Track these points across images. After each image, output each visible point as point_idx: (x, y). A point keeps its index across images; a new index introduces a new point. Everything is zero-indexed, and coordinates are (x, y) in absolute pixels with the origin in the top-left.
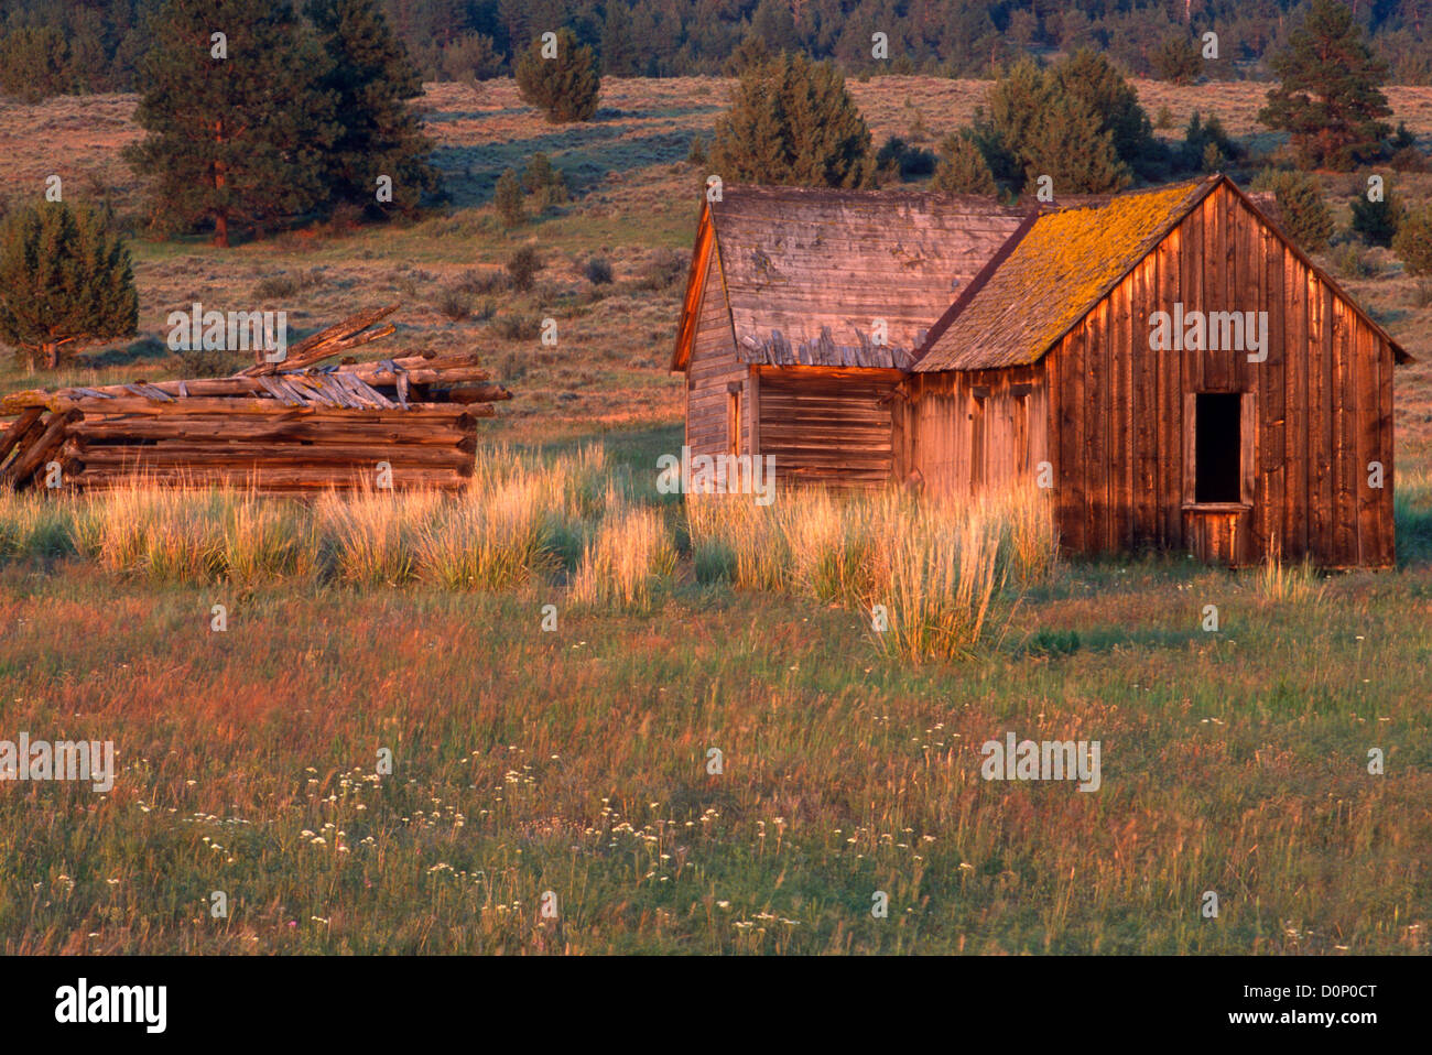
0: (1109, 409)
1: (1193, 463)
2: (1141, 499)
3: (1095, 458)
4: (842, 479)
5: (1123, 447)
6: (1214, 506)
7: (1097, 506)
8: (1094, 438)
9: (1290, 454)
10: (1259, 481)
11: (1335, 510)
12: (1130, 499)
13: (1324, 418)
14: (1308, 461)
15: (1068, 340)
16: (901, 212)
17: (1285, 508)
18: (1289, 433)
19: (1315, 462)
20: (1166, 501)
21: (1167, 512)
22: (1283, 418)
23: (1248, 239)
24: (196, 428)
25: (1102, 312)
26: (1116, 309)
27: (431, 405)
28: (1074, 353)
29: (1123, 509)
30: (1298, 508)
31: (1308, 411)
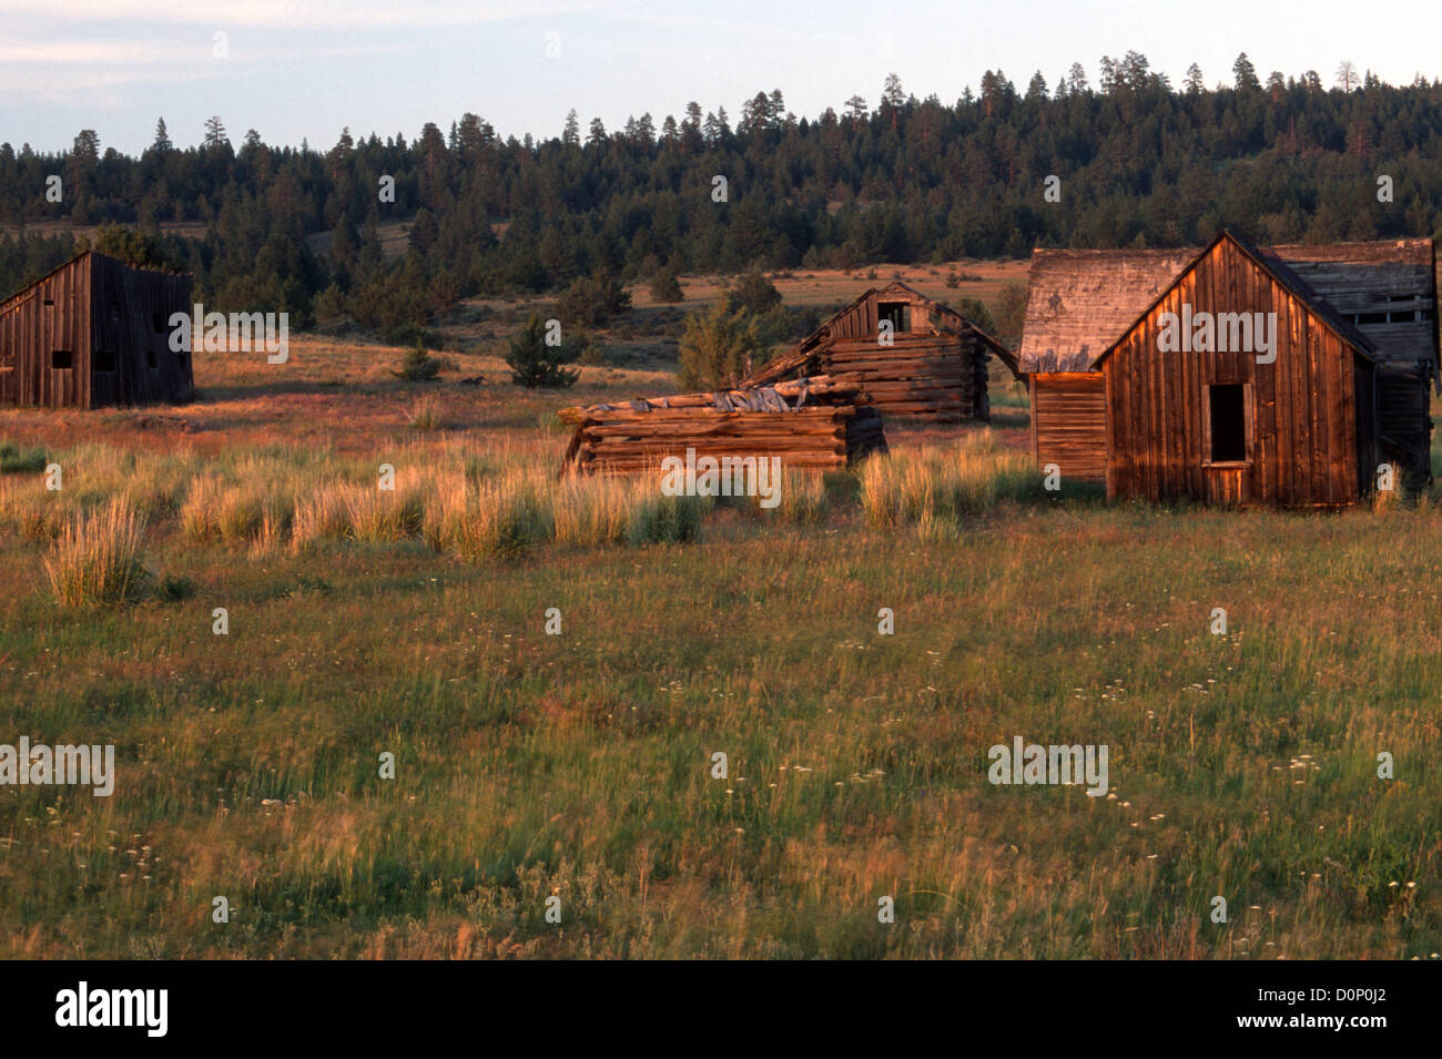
0: (1149, 398)
1: (1208, 434)
2: (1173, 460)
3: (1140, 432)
4: (1094, 450)
5: (1159, 425)
6: (1226, 464)
7: (1142, 467)
8: (1139, 419)
9: (1279, 426)
10: (1257, 446)
11: (1312, 464)
12: (1165, 461)
13: (1304, 400)
14: (1293, 431)
15: (1118, 351)
16: (1164, 264)
17: (1277, 464)
18: (1279, 409)
19: (1298, 430)
20: (1191, 462)
21: (1192, 469)
22: (1274, 400)
23: (1245, 275)
24: (665, 429)
25: (1142, 331)
26: (1151, 328)
27: (815, 408)
28: (1122, 359)
29: (1160, 467)
30: (1286, 464)
31: (1292, 394)
